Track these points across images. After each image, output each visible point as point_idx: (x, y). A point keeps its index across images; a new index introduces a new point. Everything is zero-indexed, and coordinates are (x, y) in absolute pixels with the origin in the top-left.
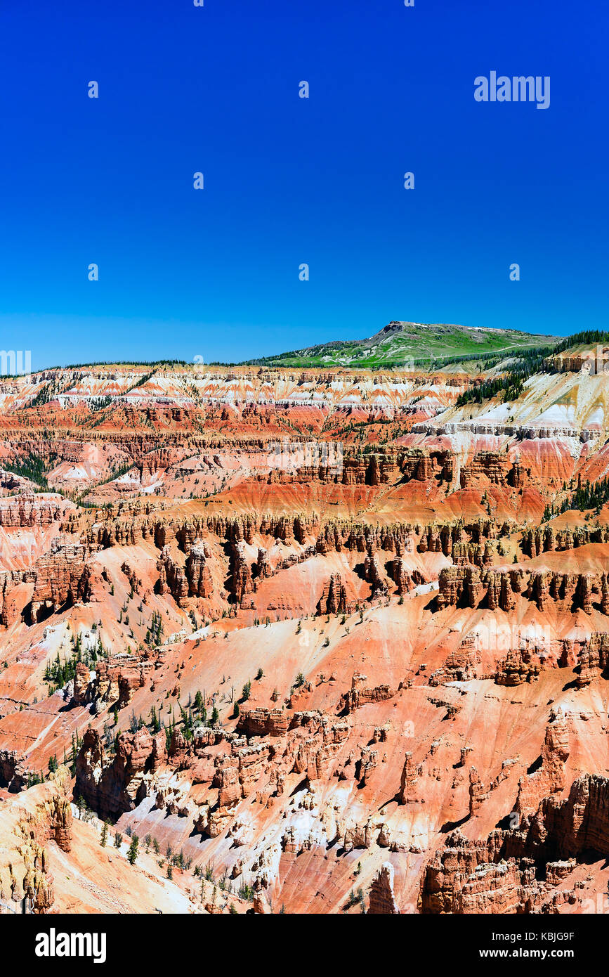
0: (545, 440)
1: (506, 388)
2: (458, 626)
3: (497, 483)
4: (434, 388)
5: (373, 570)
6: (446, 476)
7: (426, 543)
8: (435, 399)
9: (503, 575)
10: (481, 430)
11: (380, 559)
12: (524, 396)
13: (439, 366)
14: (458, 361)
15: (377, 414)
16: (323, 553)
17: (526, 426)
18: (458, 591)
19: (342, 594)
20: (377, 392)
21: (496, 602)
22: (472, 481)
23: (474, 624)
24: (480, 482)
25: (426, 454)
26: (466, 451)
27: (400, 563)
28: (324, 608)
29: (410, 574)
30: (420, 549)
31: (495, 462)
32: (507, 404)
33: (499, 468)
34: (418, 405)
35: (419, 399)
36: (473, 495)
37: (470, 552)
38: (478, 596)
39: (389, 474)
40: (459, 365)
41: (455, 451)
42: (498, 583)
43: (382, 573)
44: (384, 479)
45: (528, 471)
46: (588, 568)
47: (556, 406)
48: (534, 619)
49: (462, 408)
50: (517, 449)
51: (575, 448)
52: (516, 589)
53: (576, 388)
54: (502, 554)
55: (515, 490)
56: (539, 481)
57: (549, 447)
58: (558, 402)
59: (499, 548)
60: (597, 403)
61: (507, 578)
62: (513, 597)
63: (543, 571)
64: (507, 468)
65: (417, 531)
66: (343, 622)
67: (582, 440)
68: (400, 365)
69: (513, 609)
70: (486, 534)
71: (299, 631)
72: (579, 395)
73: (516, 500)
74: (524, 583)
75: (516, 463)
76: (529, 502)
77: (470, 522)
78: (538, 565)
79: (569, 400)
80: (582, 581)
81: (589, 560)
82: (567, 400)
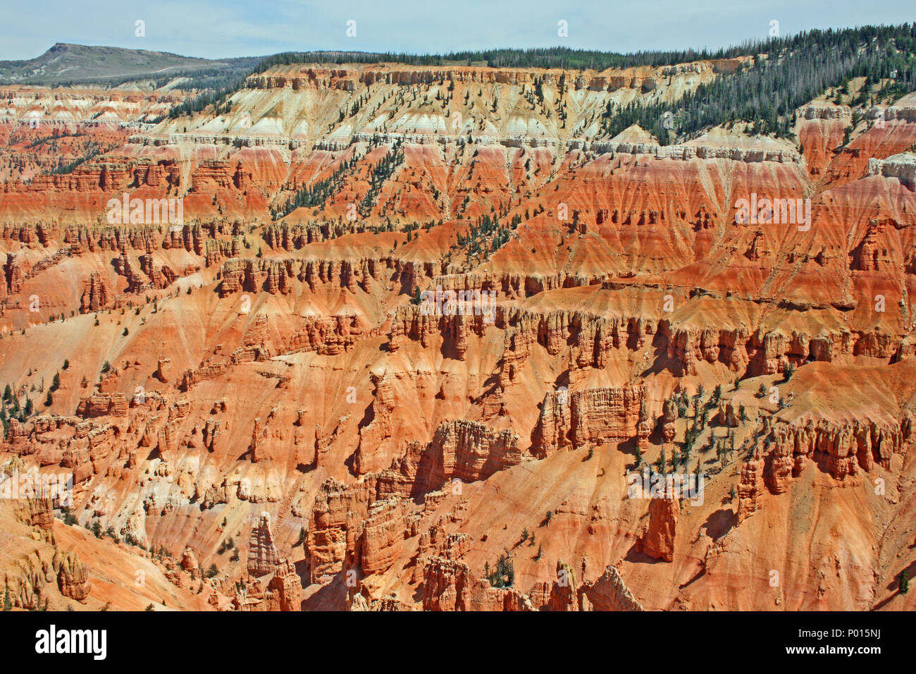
0: (260, 148)
1: (213, 102)
2: (246, 308)
3: (224, 185)
4: (112, 104)
5: (127, 266)
6: (174, 181)
7: (169, 241)
8: (114, 115)
9: (279, 264)
10: (203, 141)
11: (133, 257)
12: (235, 111)
13: (114, 83)
14: (132, 80)
15: (61, 128)
16: (79, 254)
17: (242, 137)
18: (240, 280)
19: (102, 290)
20: (59, 108)
21: (275, 288)
22: (202, 185)
23: (259, 307)
24: (210, 186)
25: (155, 162)
26: (189, 159)
27: (151, 260)
28: (87, 303)
29: (160, 269)
30: (165, 246)
31: (221, 168)
32: (220, 117)
33: (225, 173)
34: (99, 120)
35: (99, 115)
36: (205, 197)
37: (221, 246)
38: (259, 282)
39: (119, 181)
40: (134, 84)
41: (182, 158)
42: (277, 271)
43: (135, 268)
44: (115, 185)
45: (250, 176)
46: (348, 255)
47: (266, 119)
48: (310, 300)
49: (176, 121)
50: (237, 156)
51: (286, 156)
52: (291, 274)
53: (281, 103)
54: (248, 246)
55: (240, 192)
56: (259, 183)
57: (264, 153)
58: (266, 115)
59: (244, 241)
60: (301, 115)
61: (283, 266)
62: (289, 282)
63: (312, 258)
64: (232, 172)
65: (160, 231)
66: (138, 313)
67: (291, 148)
68: (77, 83)
69: (290, 291)
70: (220, 229)
71: (97, 324)
72: (284, 109)
73: (242, 201)
74: (296, 269)
75: (238, 168)
76: (254, 202)
77: (204, 221)
78: (306, 254)
79: (276, 113)
80: (345, 267)
81: (348, 248)
82: (274, 113)
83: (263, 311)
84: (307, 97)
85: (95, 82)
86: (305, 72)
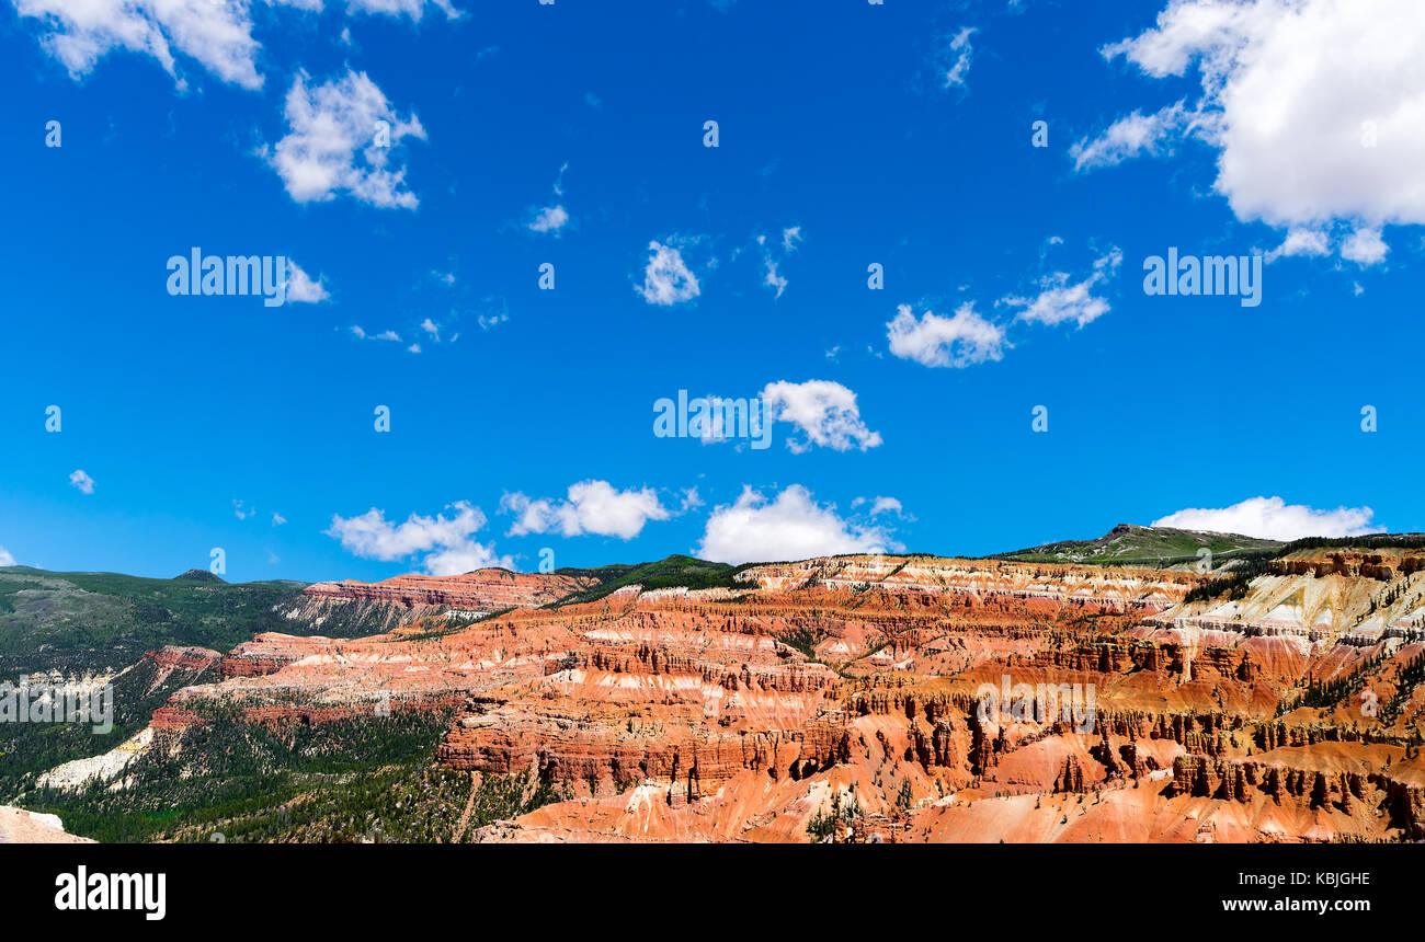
0: (1273, 637)
1: (1232, 587)
2: (1194, 814)
3: (1227, 676)
4: (1162, 585)
5: (1108, 753)
6: (1177, 667)
7: (1159, 730)
8: (1163, 595)
9: (1237, 766)
10: (1209, 626)
11: (1115, 743)
12: (1250, 595)
13: (1165, 564)
14: (1183, 561)
15: (1109, 607)
16: (1060, 734)
17: (1254, 624)
18: (1193, 779)
19: (1079, 774)
20: (1108, 587)
21: (1231, 793)
22: (1202, 673)
23: (1210, 814)
24: (1211, 675)
25: (1157, 646)
26: (1196, 645)
27: (1134, 748)
28: (1061, 786)
29: (1145, 760)
30: (1154, 736)
31: (1224, 657)
32: (1234, 603)
33: (1229, 662)
34: (1146, 600)
35: (1147, 595)
36: (1204, 687)
37: (1203, 741)
38: (1214, 785)
39: (1121, 663)
40: (1185, 566)
41: (1185, 644)
42: (1233, 774)
43: (1117, 757)
44: (1117, 667)
45: (1259, 669)
46: (1325, 765)
47: (1282, 606)
48: (1271, 813)
49: (1190, 605)
50: (1246, 645)
51: (1304, 646)
52: (1251, 781)
53: (1302, 590)
54: (1235, 745)
55: (1246, 684)
56: (1269, 676)
57: (1278, 644)
58: (1284, 602)
59: (1232, 739)
60: (1325, 605)
61: (1242, 769)
62: (1248, 789)
63: (1279, 765)
64: (1237, 663)
65: (1150, 720)
66: (1080, 802)
67: (1311, 639)
68: (1129, 563)
69: (1249, 800)
70: (1219, 724)
71: (1038, 807)
72: (1305, 597)
73: (1247, 694)
74: (1259, 776)
75: (1246, 658)
76: (1261, 697)
77: (1202, 713)
78: (1273, 759)
79: (1295, 601)
80: (1320, 779)
81: (1327, 758)
82: (1293, 600)
83: (1214, 818)
84: (1333, 585)
85: (1146, 563)
86: (1331, 556)
